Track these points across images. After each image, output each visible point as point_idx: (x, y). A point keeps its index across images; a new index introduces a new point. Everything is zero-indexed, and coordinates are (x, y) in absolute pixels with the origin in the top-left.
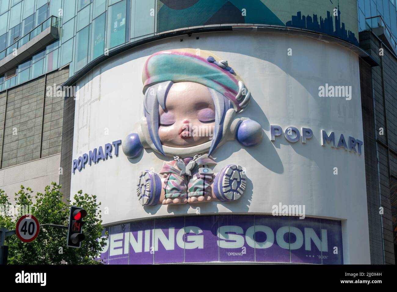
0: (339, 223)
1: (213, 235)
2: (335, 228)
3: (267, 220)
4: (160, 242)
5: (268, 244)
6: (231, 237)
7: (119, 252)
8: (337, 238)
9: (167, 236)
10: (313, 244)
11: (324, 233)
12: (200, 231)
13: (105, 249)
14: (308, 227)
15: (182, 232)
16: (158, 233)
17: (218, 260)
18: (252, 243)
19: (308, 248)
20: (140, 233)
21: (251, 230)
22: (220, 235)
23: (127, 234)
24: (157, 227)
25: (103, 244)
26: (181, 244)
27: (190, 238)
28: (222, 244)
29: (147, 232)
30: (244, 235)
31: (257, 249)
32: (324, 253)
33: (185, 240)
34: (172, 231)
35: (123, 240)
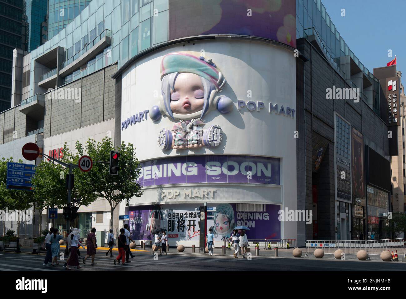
0: (279, 160)
1: (203, 167)
2: (276, 163)
3: (235, 158)
4: (172, 172)
5: (235, 172)
6: (214, 168)
7: (149, 177)
8: (277, 168)
9: (176, 168)
10: (262, 172)
11: (269, 166)
12: (196, 165)
13: (140, 176)
14: (260, 162)
15: (185, 165)
16: (171, 166)
17: (206, 182)
18: (226, 171)
19: (259, 174)
20: (161, 166)
21: (226, 164)
22: (207, 167)
23: (154, 167)
24: (171, 163)
25: (139, 173)
26: (185, 172)
27: (190, 169)
28: (209, 173)
29: (165, 165)
30: (221, 167)
31: (228, 175)
32: (269, 178)
33: (187, 170)
34: (179, 165)
35: (151, 170)
